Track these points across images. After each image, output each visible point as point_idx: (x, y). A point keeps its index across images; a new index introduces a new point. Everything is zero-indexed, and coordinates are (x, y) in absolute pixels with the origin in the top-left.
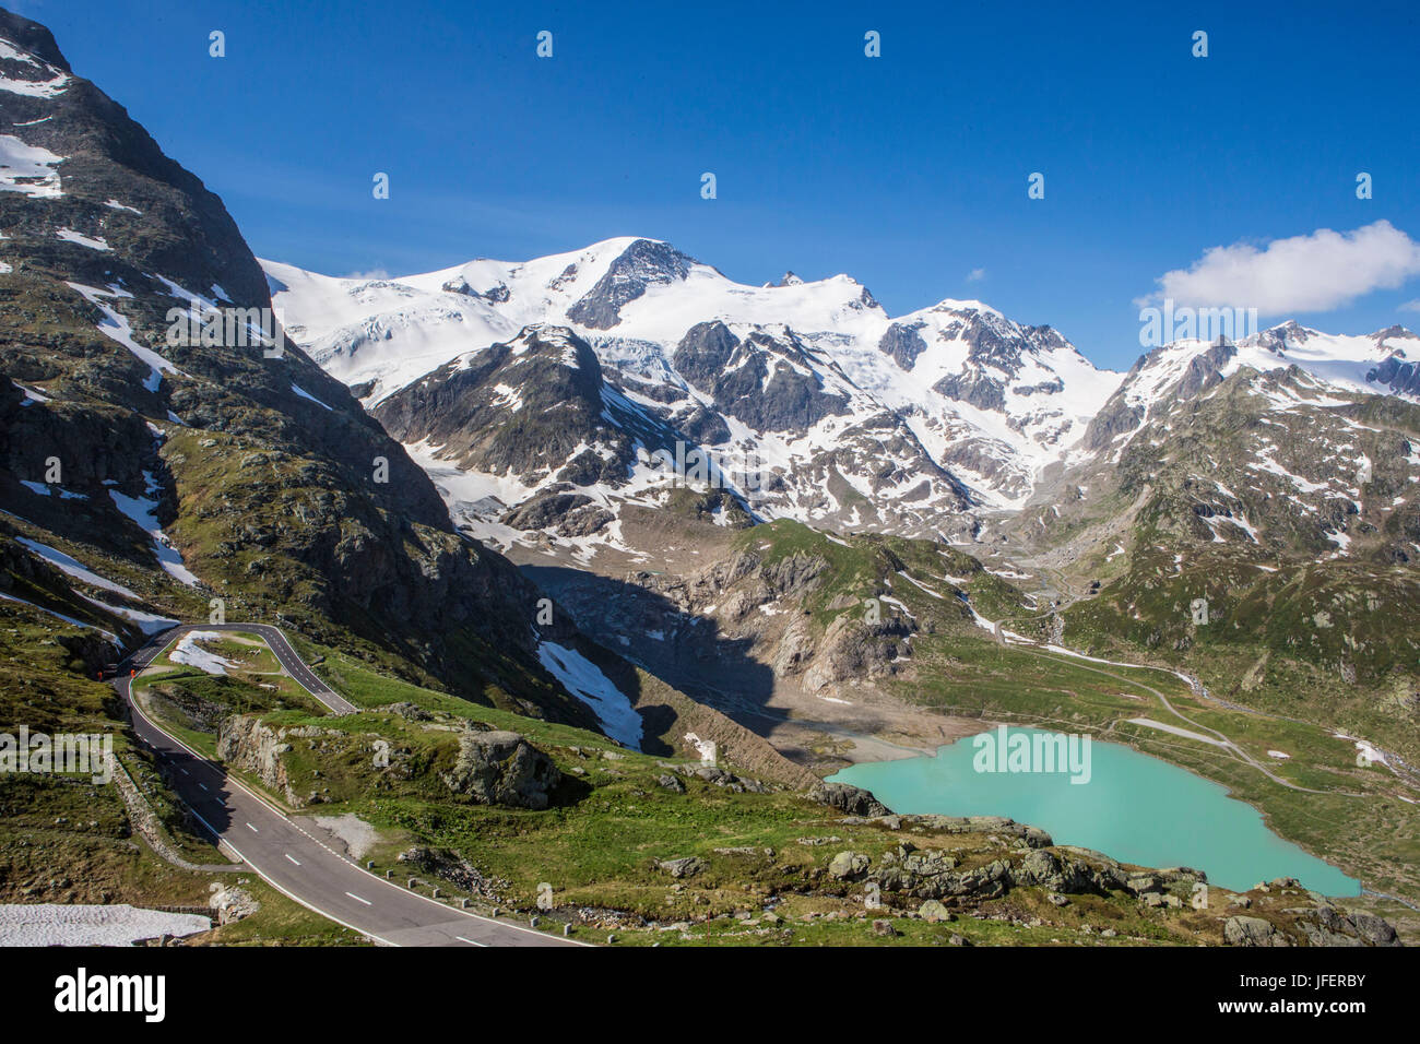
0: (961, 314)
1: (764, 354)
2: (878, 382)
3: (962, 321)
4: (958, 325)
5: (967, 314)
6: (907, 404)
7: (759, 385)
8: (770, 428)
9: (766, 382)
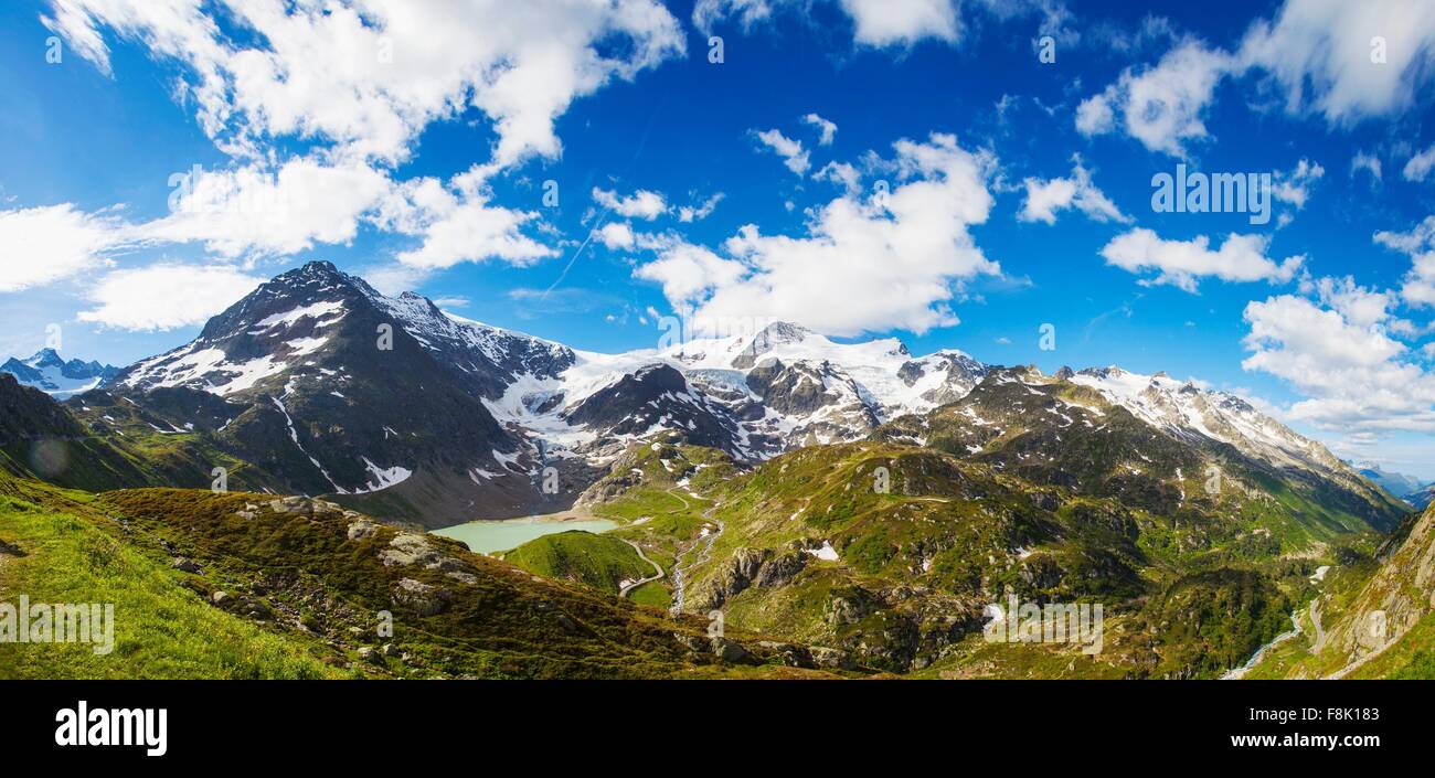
0: (948, 357)
1: (798, 374)
2: (885, 392)
3: (948, 360)
4: (945, 363)
5: (952, 357)
6: (898, 403)
7: (790, 390)
8: (791, 413)
9: (794, 389)
